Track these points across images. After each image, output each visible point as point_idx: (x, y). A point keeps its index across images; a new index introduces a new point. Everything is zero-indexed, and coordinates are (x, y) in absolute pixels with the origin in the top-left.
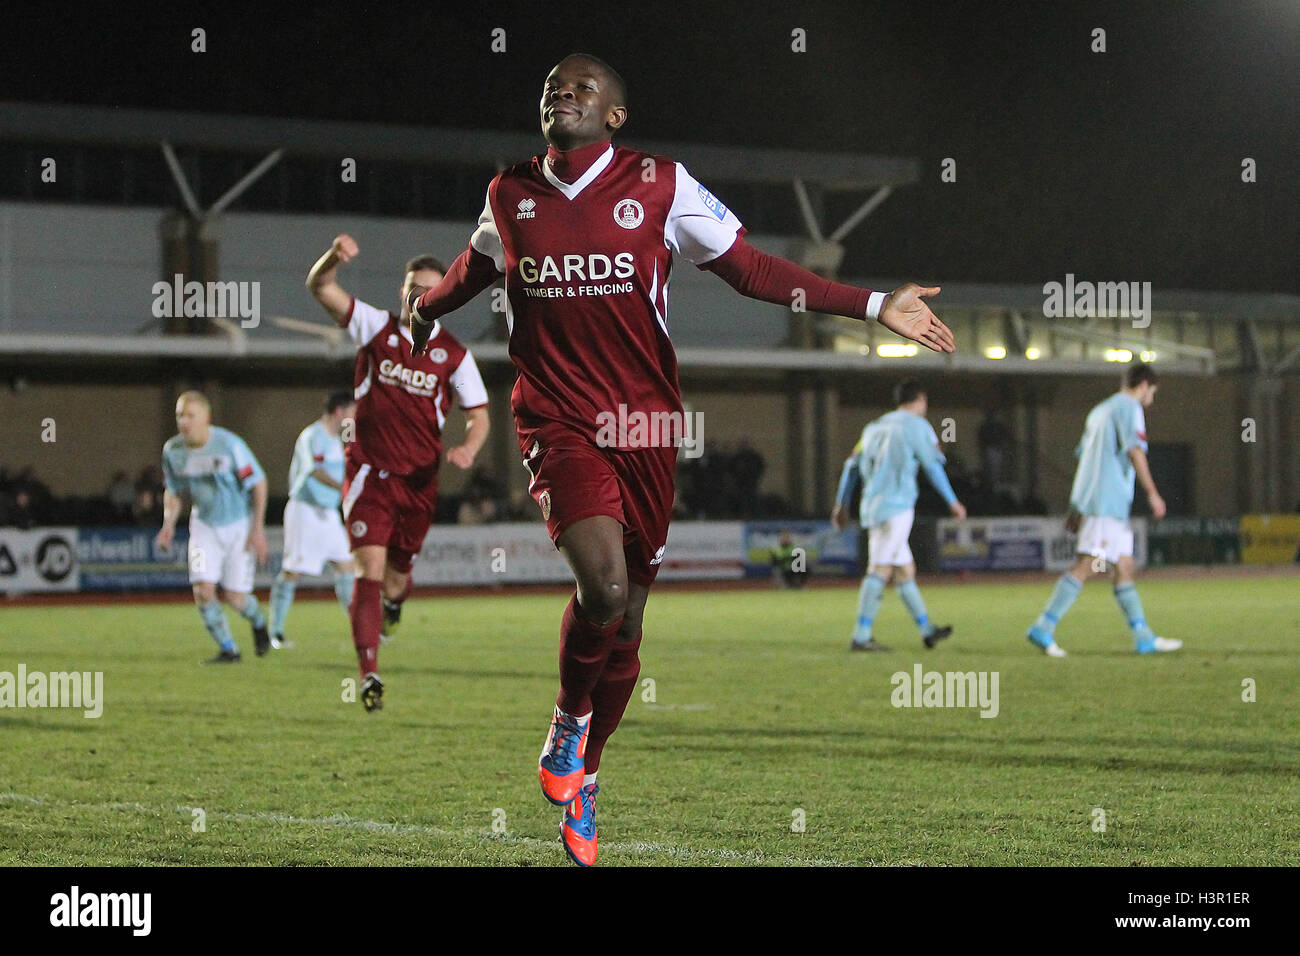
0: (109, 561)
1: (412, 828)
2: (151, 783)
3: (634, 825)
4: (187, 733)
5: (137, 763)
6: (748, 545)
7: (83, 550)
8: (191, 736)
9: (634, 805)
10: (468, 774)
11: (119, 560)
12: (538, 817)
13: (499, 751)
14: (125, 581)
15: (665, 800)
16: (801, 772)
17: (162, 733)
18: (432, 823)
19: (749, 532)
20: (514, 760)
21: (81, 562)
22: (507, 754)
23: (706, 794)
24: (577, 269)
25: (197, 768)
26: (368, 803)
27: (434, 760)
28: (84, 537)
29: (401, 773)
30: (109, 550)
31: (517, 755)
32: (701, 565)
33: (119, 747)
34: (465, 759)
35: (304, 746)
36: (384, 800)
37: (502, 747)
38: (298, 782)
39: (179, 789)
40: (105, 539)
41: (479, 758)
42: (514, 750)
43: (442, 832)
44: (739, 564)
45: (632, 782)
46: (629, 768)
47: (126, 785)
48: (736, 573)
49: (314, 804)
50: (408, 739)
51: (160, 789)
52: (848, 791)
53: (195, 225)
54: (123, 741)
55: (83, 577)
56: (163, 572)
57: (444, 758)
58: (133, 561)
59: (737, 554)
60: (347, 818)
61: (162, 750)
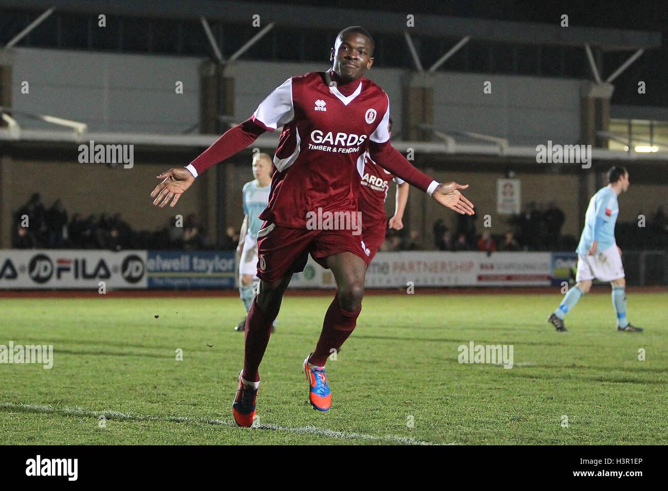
0: (166, 271)
1: (354, 435)
2: (195, 405)
3: (488, 434)
4: (216, 376)
5: (185, 393)
6: (554, 266)
7: (151, 264)
8: (218, 377)
9: (488, 423)
10: (387, 403)
11: (172, 270)
12: (430, 429)
13: (405, 389)
14: (176, 283)
15: (507, 420)
16: (590, 404)
17: (200, 375)
18: (365, 431)
19: (555, 258)
20: (414, 394)
21: (149, 271)
22: (410, 391)
23: (532, 417)
24: (342, 140)
25: (222, 396)
26: (327, 419)
27: (366, 394)
28: (151, 256)
29: (346, 401)
30: (166, 264)
31: (416, 391)
32: (525, 277)
33: (174, 383)
34: (385, 393)
35: (287, 384)
36: (337, 417)
37: (407, 386)
38: (284, 406)
39: (212, 409)
40: (164, 257)
41: (394, 393)
42: (415, 388)
43: (372, 437)
44: (549, 278)
45: (487, 409)
46: (484, 400)
47: (179, 406)
48: (547, 283)
49: (294, 420)
50: (350, 381)
51: (200, 409)
52: (618, 416)
53: (220, 68)
54: (177, 379)
55: (150, 280)
56: (199, 278)
57: (372, 392)
58: (180, 271)
59: (548, 272)
60: (314, 428)
61: (201, 385)
